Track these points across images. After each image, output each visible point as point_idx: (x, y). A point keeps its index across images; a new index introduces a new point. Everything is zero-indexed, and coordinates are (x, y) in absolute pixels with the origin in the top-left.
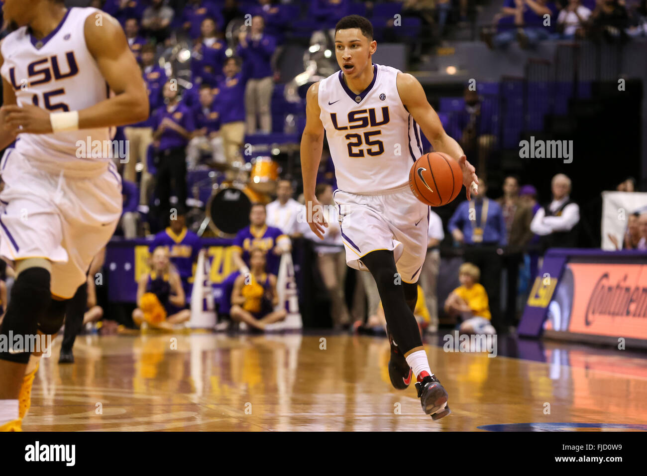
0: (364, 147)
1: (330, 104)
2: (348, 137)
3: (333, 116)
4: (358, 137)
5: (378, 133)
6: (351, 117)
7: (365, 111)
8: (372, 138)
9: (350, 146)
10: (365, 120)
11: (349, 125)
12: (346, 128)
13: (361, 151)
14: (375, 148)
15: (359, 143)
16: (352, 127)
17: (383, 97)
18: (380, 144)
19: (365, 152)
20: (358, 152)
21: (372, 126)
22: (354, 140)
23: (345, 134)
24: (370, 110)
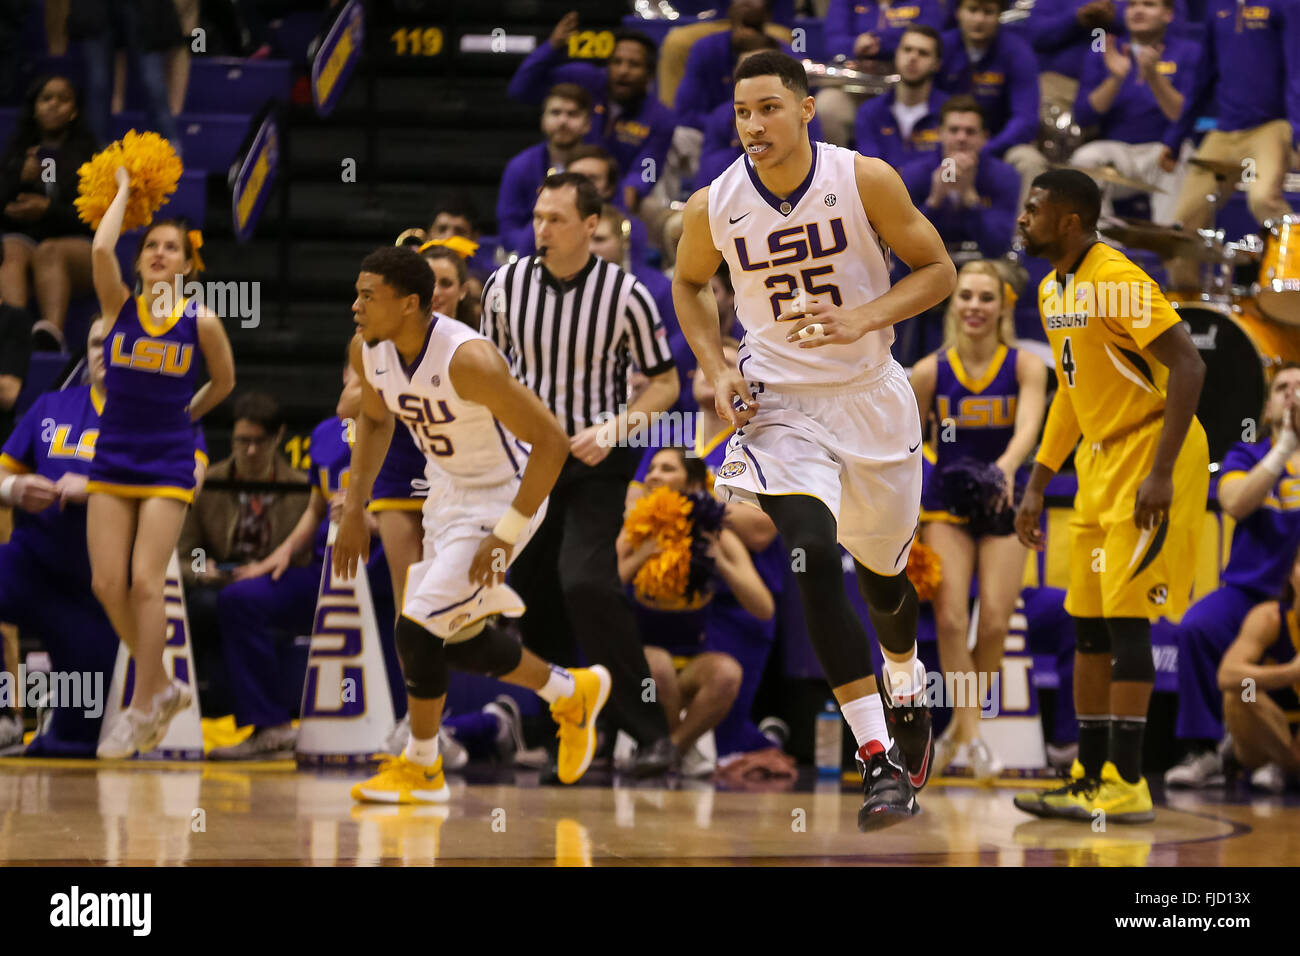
1: (732, 222)
6: (774, 242)
15: (793, 293)
17: (831, 200)
18: (834, 290)
22: (783, 287)
23: (766, 278)
24: (809, 226)
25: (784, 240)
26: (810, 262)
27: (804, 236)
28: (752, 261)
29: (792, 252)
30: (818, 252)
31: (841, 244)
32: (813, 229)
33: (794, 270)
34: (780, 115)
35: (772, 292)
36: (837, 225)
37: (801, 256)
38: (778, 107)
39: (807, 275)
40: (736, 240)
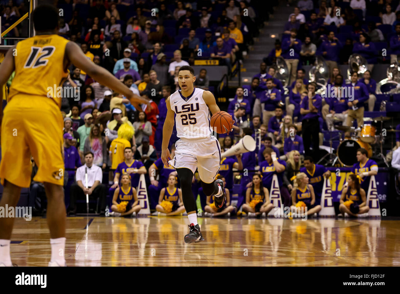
0: (188, 120)
1: (175, 103)
2: (182, 116)
3: (176, 107)
4: (186, 116)
5: (194, 114)
6: (183, 107)
7: (189, 105)
8: (192, 117)
9: (183, 120)
10: (189, 108)
11: (182, 110)
12: (181, 112)
13: (187, 122)
14: (193, 121)
15: (186, 119)
16: (183, 112)
17: (197, 99)
18: (195, 119)
19: (189, 123)
20: (186, 123)
21: (192, 111)
22: (184, 117)
23: (181, 115)
24: (191, 104)
25: (185, 107)
26: (191, 112)
27: (190, 106)
28: (178, 111)
29: (187, 110)
30: (193, 110)
31: (198, 109)
32: (192, 105)
33: (187, 114)
34: (189, 79)
35: (182, 118)
36: (197, 105)
37: (189, 111)
38: (189, 77)
39: (190, 115)
40: (175, 107)
